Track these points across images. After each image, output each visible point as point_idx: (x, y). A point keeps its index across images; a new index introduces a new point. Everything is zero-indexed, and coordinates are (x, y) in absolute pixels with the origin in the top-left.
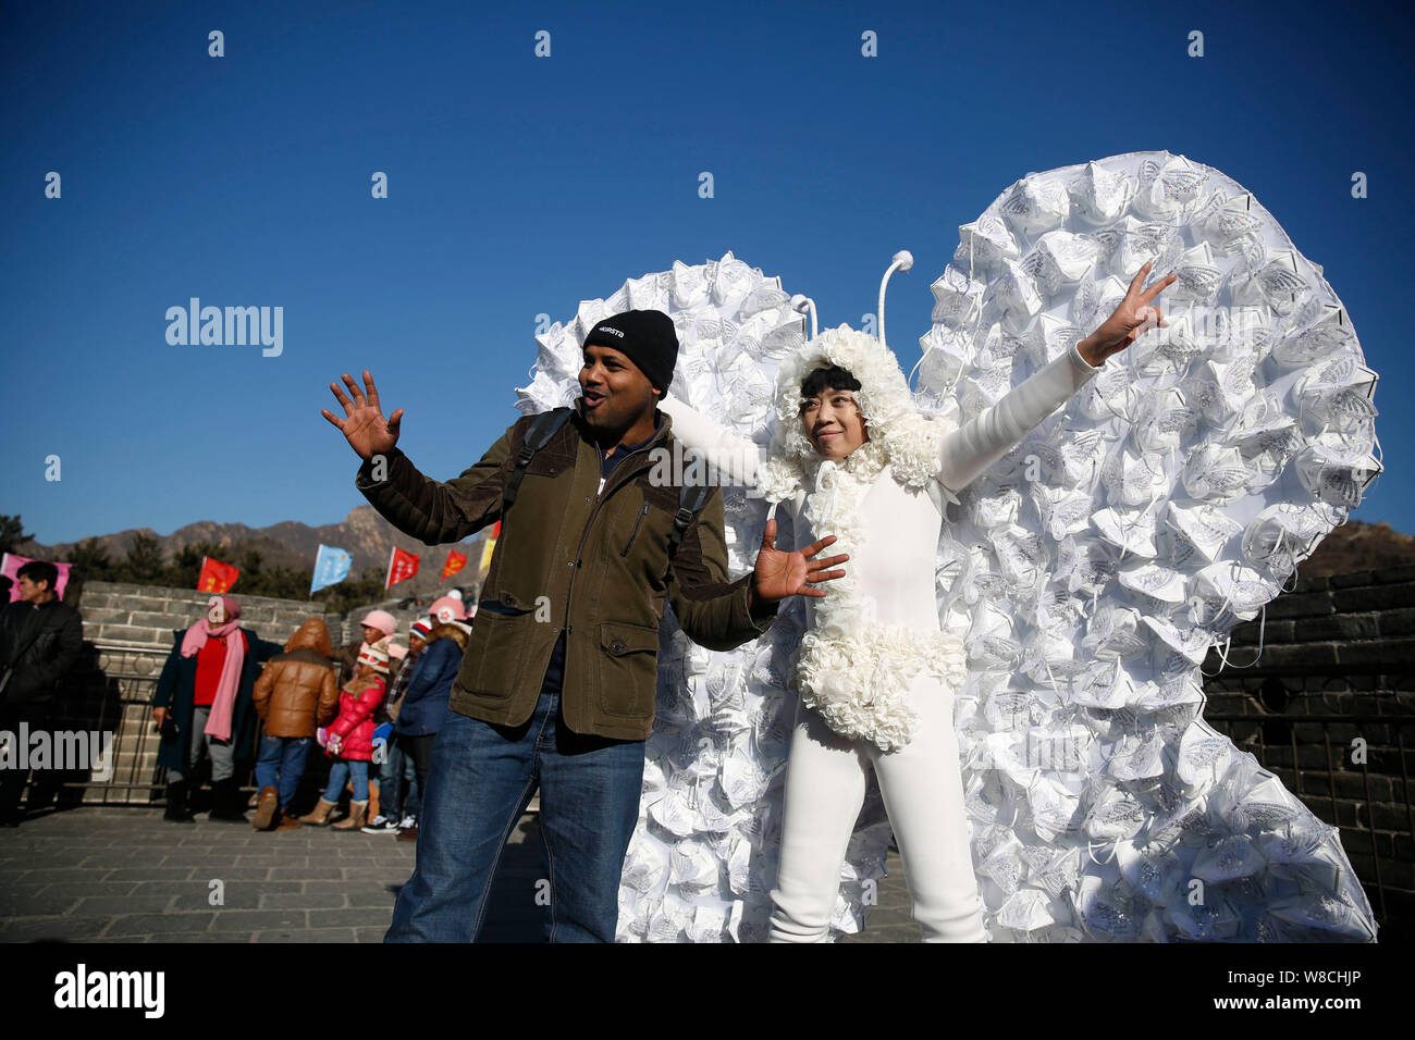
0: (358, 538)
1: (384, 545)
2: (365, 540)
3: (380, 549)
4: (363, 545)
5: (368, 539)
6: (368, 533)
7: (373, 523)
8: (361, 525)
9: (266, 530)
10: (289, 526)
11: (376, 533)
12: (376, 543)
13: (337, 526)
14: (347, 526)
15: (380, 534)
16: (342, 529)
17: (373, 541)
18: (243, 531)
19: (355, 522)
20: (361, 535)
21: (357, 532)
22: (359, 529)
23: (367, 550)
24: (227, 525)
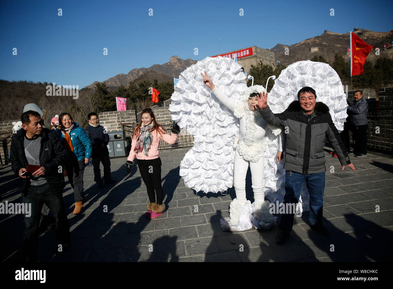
0: (173, 65)
1: (181, 66)
2: (175, 66)
3: (180, 67)
4: (175, 67)
5: (176, 65)
6: (176, 64)
7: (176, 61)
8: (173, 62)
9: (150, 68)
10: (155, 66)
11: (178, 63)
12: (178, 66)
13: (167, 63)
14: (170, 63)
15: (179, 63)
16: (169, 64)
17: (178, 65)
18: (144, 69)
19: (172, 61)
20: (174, 64)
21: (173, 64)
22: (173, 63)
23: (177, 68)
24: (140, 69)
